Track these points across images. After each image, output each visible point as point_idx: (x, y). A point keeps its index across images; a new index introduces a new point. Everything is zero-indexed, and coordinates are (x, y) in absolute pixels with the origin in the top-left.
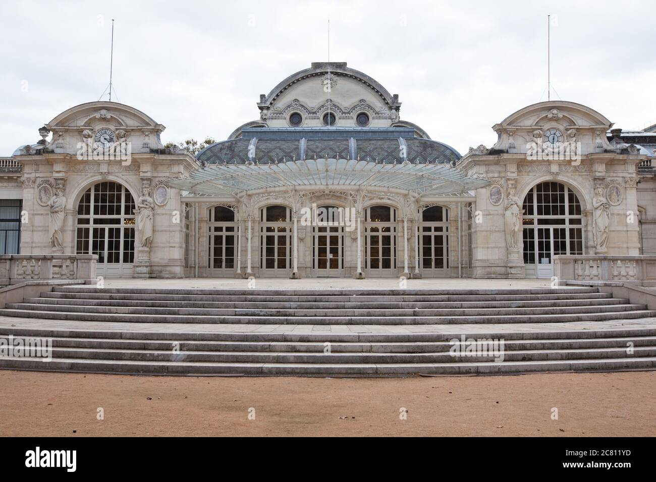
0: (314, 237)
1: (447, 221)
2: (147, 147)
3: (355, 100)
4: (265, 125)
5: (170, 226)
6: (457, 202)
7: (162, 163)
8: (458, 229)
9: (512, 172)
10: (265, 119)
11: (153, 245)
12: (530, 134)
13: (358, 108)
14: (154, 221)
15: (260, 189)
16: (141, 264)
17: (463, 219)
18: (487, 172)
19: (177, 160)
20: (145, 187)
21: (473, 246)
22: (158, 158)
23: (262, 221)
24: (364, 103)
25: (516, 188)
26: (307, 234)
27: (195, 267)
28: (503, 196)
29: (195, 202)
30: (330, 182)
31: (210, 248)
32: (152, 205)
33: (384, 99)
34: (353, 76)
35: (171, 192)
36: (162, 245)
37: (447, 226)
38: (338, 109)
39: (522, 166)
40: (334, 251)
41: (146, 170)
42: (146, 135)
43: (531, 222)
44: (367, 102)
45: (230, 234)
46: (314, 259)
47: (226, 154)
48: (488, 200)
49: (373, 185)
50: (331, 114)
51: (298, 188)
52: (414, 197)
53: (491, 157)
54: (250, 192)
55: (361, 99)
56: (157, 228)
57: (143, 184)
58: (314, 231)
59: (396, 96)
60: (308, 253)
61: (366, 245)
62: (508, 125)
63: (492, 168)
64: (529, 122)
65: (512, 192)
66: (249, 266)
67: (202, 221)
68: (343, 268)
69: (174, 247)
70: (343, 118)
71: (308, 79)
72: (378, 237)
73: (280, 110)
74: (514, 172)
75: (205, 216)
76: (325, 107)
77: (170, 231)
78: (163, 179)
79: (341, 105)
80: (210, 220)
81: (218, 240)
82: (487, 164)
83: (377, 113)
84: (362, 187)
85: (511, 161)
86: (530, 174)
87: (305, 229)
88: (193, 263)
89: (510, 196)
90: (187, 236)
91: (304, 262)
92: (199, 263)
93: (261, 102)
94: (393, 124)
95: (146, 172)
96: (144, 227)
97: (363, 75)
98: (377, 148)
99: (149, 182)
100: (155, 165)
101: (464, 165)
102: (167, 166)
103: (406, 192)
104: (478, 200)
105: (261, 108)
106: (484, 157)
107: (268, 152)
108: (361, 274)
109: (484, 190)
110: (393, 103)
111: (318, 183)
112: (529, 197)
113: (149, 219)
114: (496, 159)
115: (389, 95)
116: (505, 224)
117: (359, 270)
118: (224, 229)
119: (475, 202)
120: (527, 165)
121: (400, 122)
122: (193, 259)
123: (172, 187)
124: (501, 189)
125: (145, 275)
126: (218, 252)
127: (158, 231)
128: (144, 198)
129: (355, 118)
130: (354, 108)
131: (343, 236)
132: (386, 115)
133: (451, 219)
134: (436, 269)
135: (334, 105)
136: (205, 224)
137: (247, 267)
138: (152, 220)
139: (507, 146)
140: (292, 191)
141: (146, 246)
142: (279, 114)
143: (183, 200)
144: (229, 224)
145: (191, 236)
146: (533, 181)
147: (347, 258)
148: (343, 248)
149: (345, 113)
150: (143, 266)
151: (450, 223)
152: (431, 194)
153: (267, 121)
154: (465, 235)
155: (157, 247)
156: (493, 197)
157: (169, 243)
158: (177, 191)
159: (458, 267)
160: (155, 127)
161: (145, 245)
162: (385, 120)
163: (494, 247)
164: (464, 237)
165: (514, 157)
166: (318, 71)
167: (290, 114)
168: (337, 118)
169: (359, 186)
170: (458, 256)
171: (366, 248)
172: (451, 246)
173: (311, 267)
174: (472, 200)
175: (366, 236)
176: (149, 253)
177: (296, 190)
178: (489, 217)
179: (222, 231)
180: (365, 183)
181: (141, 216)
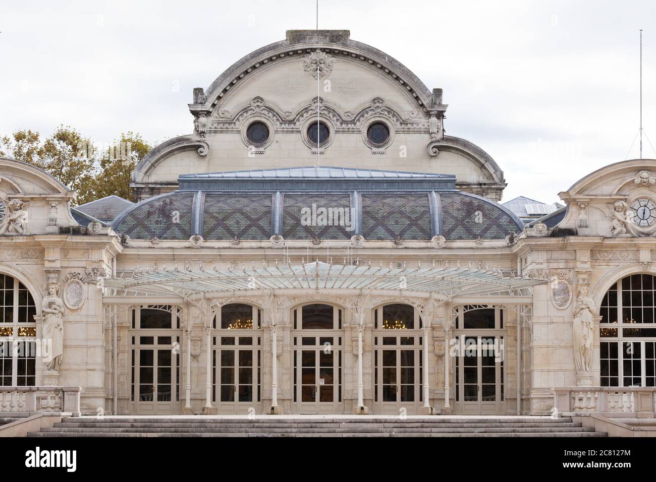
0: (295, 352)
1: (502, 327)
2: (55, 225)
3: (365, 99)
4: (202, 144)
5: (87, 340)
7: (75, 247)
8: (516, 340)
9: (583, 262)
10: (203, 132)
11: (63, 367)
12: (610, 206)
13: (370, 113)
14: (65, 333)
15: (225, 292)
18: (548, 261)
19: (97, 244)
20: (53, 283)
21: (531, 369)
22: (70, 241)
23: (215, 327)
24: (380, 105)
25: (588, 285)
26: (285, 348)
27: (113, 400)
28: (571, 297)
30: (321, 285)
31: (133, 369)
32: (62, 310)
33: (417, 98)
34: (360, 56)
35: (88, 290)
36: (74, 367)
37: (501, 334)
38: (334, 116)
39: (599, 253)
40: (327, 374)
41: (54, 257)
42: (52, 207)
43: (613, 333)
44: (387, 103)
45: (164, 347)
46: (295, 387)
47: (157, 222)
48: (550, 302)
49: (379, 288)
50: (322, 123)
51: (277, 292)
53: (554, 241)
54: (208, 295)
55: (376, 97)
56: (70, 343)
57: (48, 278)
58: (295, 343)
59: (438, 92)
60: (286, 377)
61: (376, 364)
62: (579, 193)
63: (556, 255)
64: (609, 188)
65: (584, 290)
66: (208, 398)
67: (122, 327)
68: (340, 400)
69: (94, 370)
70: (344, 132)
71: (279, 61)
72: (394, 352)
73: (229, 116)
74: (586, 262)
75: (126, 321)
76: (310, 112)
77: (88, 347)
78: (77, 271)
79: (340, 107)
80: (134, 327)
81: (146, 357)
82: (548, 249)
83: (404, 123)
84: (365, 292)
85: (583, 246)
86: (612, 264)
87: (282, 341)
88: (111, 393)
89: (581, 297)
92: (118, 394)
93: (196, 103)
94: (432, 142)
95: (54, 261)
97: (378, 53)
98: (393, 212)
99: (57, 275)
100: (65, 250)
101: (520, 247)
102: (82, 251)
103: (427, 295)
104: (535, 302)
105: (196, 114)
106: (543, 239)
107: (223, 219)
108: (362, 408)
109: (544, 288)
110: (433, 104)
111: (305, 285)
112: (610, 297)
113: (59, 328)
114: (560, 242)
115: (426, 89)
116: (574, 337)
117: (361, 404)
118: (156, 340)
119: (532, 304)
120: (606, 251)
121: (445, 139)
122: (111, 387)
123: (89, 283)
124: (569, 286)
126: (146, 375)
127: (71, 347)
128: (51, 299)
129: (365, 131)
130: (362, 114)
131: (340, 352)
132: (420, 126)
133: (508, 325)
134: (485, 402)
135: (327, 108)
136: (126, 332)
137: (206, 399)
139: (578, 223)
140: (270, 296)
141: (54, 368)
142: (227, 124)
143: (106, 301)
144: (163, 332)
145: (109, 351)
146: (615, 273)
147: (347, 386)
148: (340, 370)
149: (347, 122)
151: (506, 331)
153: (207, 136)
154: (526, 350)
155: (66, 370)
156: (557, 298)
157: (87, 364)
159: (516, 399)
160: (66, 195)
162: (419, 135)
163: (558, 370)
164: (525, 353)
165: (585, 241)
166: (299, 47)
167: (247, 124)
168: (332, 131)
169: (361, 289)
170: (516, 381)
171: (376, 370)
172: (507, 367)
173: (291, 400)
174: (528, 301)
175: (376, 352)
176: (58, 378)
177: (274, 296)
178: (551, 326)
179: (152, 343)
180: (369, 286)
181: (47, 325)
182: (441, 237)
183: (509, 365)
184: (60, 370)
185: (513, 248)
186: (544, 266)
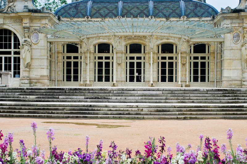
0: (127, 62)
2: (27, 8)
5: (41, 56)
6: (215, 42)
7: (36, 18)
8: (215, 58)
9: (246, 23)
11: (31, 67)
14: (31, 53)
15: (94, 34)
16: (24, 78)
17: (218, 52)
18: (231, 24)
19: (44, 16)
20: (26, 33)
21: (222, 69)
22: (33, 15)
23: (95, 53)
26: (123, 61)
27: (55, 81)
28: (240, 38)
29: (55, 42)
30: (135, 30)
31: (64, 69)
32: (30, 44)
35: (41, 36)
36: (36, 67)
37: (209, 56)
40: (139, 72)
41: (26, 22)
45: (76, 60)
46: (127, 76)
47: (73, 11)
48: (231, 41)
49: (160, 32)
51: (116, 34)
52: (185, 39)
53: (234, 14)
54: (88, 36)
56: (33, 57)
57: (25, 31)
58: (127, 59)
60: (123, 72)
61: (158, 67)
63: (234, 21)
65: (246, 35)
66: (88, 80)
68: (144, 81)
69: (43, 68)
72: (165, 63)
75: (61, 50)
77: (41, 59)
78: (36, 28)
80: (64, 52)
81: (69, 64)
82: (231, 18)
84: (154, 34)
85: (246, 17)
87: (121, 58)
88: (54, 78)
89: (245, 38)
90: (50, 61)
91: (120, 78)
92: (57, 78)
95: (26, 24)
96: (26, 56)
99: (28, 29)
100: (31, 19)
101: (218, 19)
102: (38, 20)
103: (180, 36)
104: (225, 40)
106: (229, 14)
107: (99, 10)
108: (152, 84)
109: (229, 35)
111: (128, 31)
113: (29, 51)
114: (237, 15)
116: (241, 55)
117: (152, 82)
118: (72, 58)
119: (224, 42)
122: (54, 76)
123: (41, 33)
124: (240, 34)
125: (27, 85)
127: (34, 59)
128: (26, 39)
131: (144, 62)
133: (211, 52)
134: (201, 83)
136: (61, 54)
138: (30, 52)
139: (244, 7)
140: (113, 36)
143: (49, 40)
144: (75, 55)
145: (53, 62)
147: (147, 76)
148: (144, 69)
150: (26, 79)
151: (210, 54)
152: (196, 37)
154: (219, 62)
156: (235, 39)
157: (41, 66)
158: (44, 35)
159: (214, 81)
161: (27, 67)
163: (234, 69)
164: (218, 63)
169: (152, 33)
170: (214, 74)
171: (158, 69)
172: (211, 69)
173: (125, 81)
174: (222, 40)
175: (158, 62)
176: (29, 72)
177: (115, 36)
178: (232, 51)
179: (71, 59)
180: (155, 31)
181: (24, 50)
182: (185, 16)
183: (211, 68)
184: (30, 68)
185: (214, 20)
186: (229, 26)
